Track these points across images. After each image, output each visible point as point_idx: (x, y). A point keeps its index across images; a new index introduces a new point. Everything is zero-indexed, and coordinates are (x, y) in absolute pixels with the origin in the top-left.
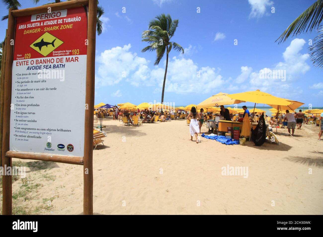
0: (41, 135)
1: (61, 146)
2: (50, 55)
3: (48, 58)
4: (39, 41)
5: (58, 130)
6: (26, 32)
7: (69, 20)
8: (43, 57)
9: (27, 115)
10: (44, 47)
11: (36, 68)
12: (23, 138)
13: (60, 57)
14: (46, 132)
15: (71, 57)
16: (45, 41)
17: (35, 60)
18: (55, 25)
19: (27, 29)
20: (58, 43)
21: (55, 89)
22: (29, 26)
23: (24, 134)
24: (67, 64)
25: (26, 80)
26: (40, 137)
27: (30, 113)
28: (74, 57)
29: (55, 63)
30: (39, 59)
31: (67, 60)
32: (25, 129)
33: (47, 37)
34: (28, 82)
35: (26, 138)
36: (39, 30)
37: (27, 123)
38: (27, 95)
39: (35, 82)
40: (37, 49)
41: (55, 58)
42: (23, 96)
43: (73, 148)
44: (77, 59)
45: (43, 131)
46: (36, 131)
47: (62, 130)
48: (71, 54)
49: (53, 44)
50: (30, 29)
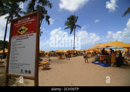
0: (19, 66)
1: (26, 71)
2: (24, 34)
3: (23, 35)
4: (20, 29)
5: (25, 64)
6: (16, 27)
7: (31, 20)
8: (21, 35)
9: (15, 58)
10: (22, 31)
11: (19, 39)
12: (13, 68)
13: (27, 35)
14: (21, 65)
15: (31, 34)
16: (22, 29)
17: (18, 36)
18: (26, 23)
19: (16, 25)
20: (27, 29)
21: (25, 47)
22: (17, 24)
23: (13, 66)
24: (29, 37)
25: (15, 44)
26: (19, 67)
27: (16, 57)
28: (32, 34)
29: (25, 37)
30: (20, 36)
31: (30, 35)
32: (14, 64)
33: (23, 28)
34: (16, 45)
35: (14, 68)
36: (20, 25)
37: (14, 61)
38: (15, 50)
39: (18, 45)
40: (19, 32)
41: (25, 35)
42: (14, 50)
43: (30, 72)
44: (33, 35)
45: (20, 65)
46: (18, 65)
47: (27, 64)
48: (31, 33)
49: (25, 30)
50: (17, 25)
